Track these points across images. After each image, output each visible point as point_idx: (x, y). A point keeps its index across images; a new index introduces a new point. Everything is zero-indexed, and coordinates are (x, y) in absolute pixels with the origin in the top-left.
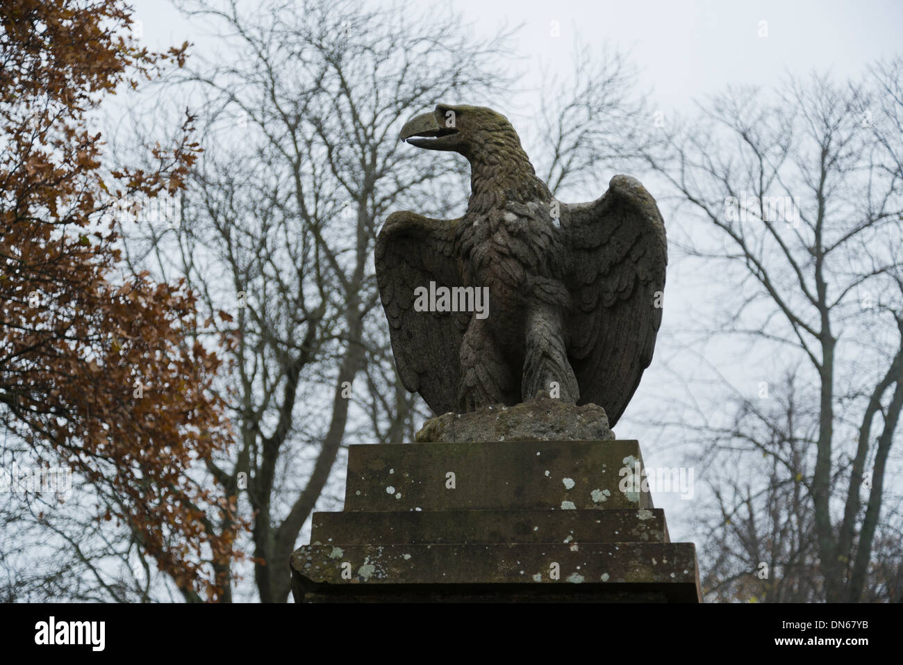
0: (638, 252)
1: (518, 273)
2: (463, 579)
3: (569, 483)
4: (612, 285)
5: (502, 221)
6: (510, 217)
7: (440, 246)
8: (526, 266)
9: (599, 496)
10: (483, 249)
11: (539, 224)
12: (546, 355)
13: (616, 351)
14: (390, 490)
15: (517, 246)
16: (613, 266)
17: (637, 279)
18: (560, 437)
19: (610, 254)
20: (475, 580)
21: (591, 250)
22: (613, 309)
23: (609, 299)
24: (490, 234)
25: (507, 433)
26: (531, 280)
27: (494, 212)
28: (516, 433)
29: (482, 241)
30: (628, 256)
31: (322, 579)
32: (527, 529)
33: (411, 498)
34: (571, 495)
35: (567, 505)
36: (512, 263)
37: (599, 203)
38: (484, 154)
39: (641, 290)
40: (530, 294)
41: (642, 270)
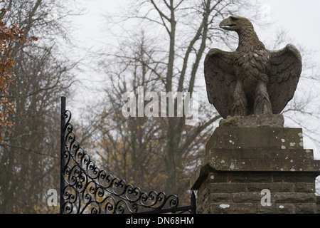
0: (292, 67)
1: (258, 73)
2: (260, 170)
3: (283, 140)
4: (281, 76)
5: (253, 56)
6: (256, 55)
7: (226, 60)
8: (260, 71)
9: (292, 144)
10: (247, 65)
11: (264, 58)
12: (265, 98)
13: (279, 95)
14: (231, 141)
15: (258, 65)
16: (282, 70)
17: (290, 75)
18: (275, 125)
19: (282, 67)
20: (264, 170)
21: (276, 65)
22: (280, 83)
23: (280, 80)
24: (249, 59)
25: (260, 124)
26: (261, 74)
27: (250, 53)
28: (263, 124)
29: (247, 62)
30: (288, 68)
31: (219, 169)
32: (275, 155)
33: (237, 144)
34: (284, 144)
35: (283, 147)
36: (256, 69)
37: (280, 51)
38: (245, 33)
39: (291, 78)
40: (260, 79)
41: (293, 73)
